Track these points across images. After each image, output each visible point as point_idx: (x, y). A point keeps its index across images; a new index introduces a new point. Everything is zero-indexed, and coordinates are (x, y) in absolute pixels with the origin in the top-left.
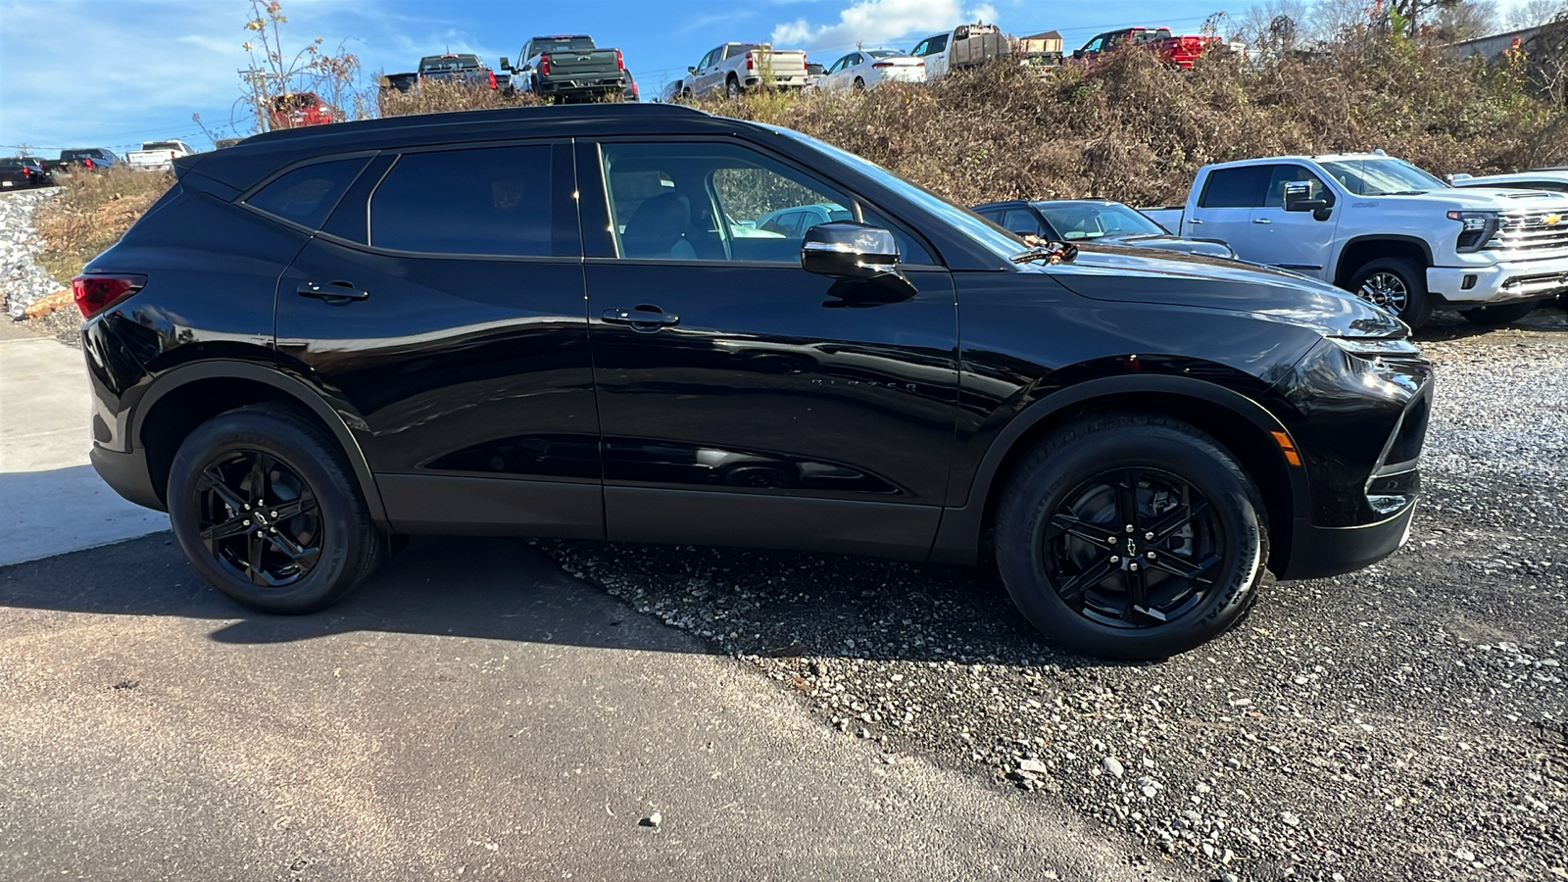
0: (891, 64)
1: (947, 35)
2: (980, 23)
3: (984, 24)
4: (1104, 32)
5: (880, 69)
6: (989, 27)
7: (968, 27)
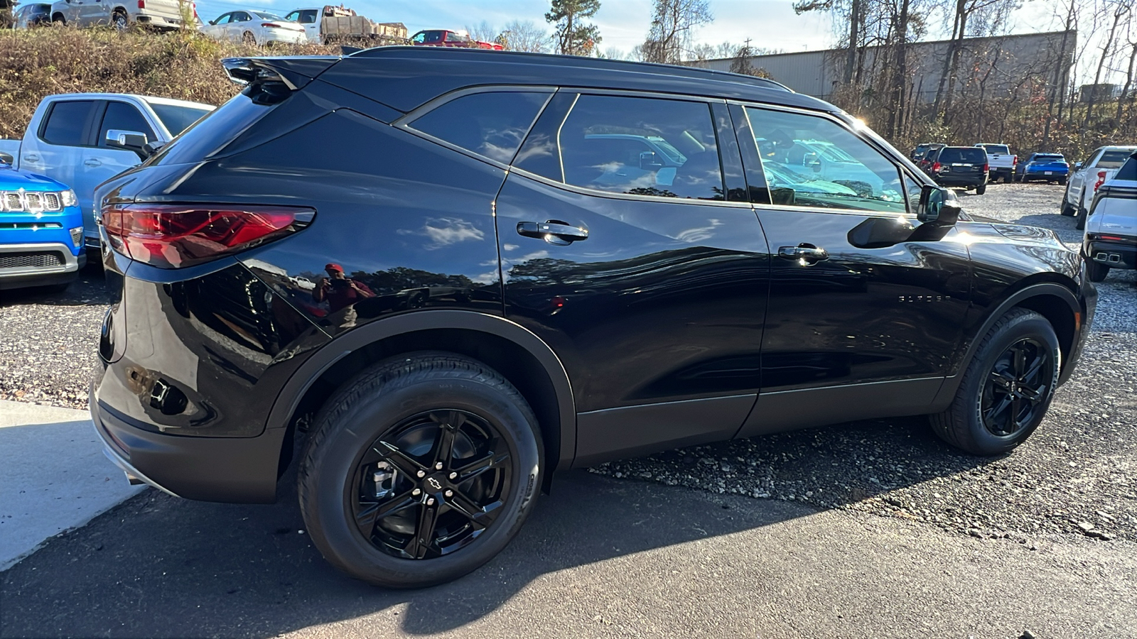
0: (278, 26)
1: (316, 11)
2: (342, 6)
3: (345, 8)
4: (425, 30)
5: (269, 28)
6: (349, 10)
7: (333, 7)
